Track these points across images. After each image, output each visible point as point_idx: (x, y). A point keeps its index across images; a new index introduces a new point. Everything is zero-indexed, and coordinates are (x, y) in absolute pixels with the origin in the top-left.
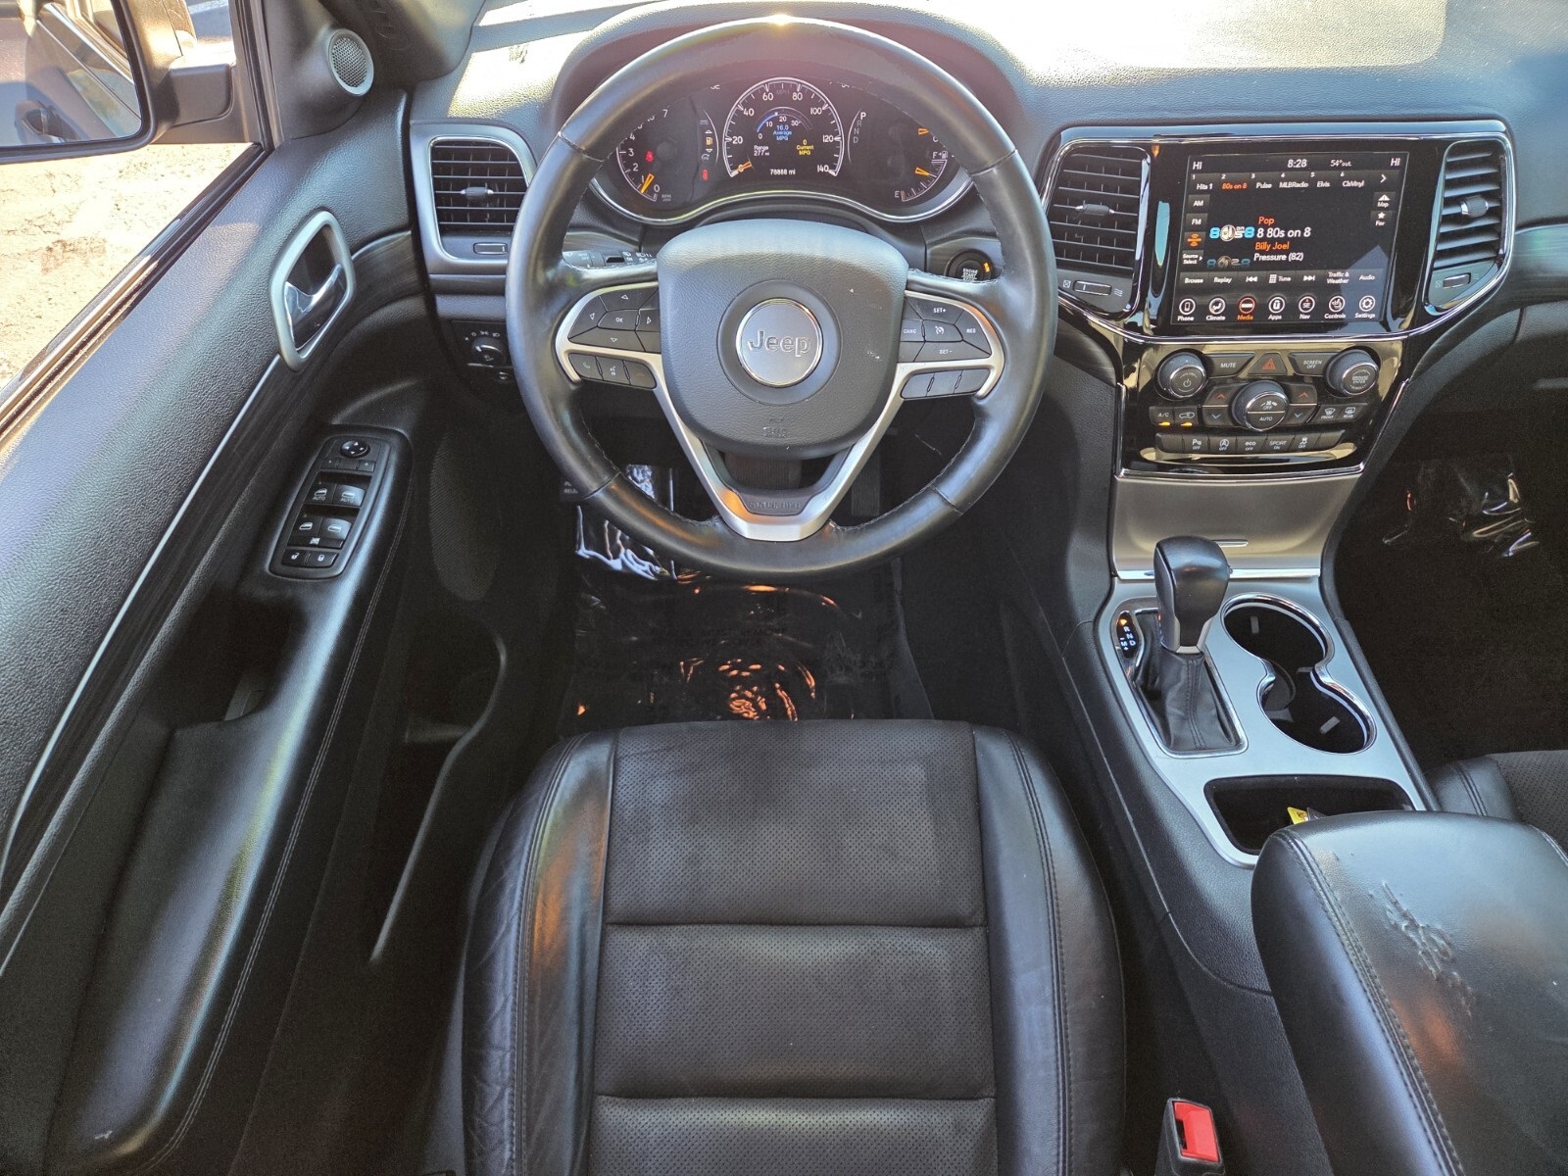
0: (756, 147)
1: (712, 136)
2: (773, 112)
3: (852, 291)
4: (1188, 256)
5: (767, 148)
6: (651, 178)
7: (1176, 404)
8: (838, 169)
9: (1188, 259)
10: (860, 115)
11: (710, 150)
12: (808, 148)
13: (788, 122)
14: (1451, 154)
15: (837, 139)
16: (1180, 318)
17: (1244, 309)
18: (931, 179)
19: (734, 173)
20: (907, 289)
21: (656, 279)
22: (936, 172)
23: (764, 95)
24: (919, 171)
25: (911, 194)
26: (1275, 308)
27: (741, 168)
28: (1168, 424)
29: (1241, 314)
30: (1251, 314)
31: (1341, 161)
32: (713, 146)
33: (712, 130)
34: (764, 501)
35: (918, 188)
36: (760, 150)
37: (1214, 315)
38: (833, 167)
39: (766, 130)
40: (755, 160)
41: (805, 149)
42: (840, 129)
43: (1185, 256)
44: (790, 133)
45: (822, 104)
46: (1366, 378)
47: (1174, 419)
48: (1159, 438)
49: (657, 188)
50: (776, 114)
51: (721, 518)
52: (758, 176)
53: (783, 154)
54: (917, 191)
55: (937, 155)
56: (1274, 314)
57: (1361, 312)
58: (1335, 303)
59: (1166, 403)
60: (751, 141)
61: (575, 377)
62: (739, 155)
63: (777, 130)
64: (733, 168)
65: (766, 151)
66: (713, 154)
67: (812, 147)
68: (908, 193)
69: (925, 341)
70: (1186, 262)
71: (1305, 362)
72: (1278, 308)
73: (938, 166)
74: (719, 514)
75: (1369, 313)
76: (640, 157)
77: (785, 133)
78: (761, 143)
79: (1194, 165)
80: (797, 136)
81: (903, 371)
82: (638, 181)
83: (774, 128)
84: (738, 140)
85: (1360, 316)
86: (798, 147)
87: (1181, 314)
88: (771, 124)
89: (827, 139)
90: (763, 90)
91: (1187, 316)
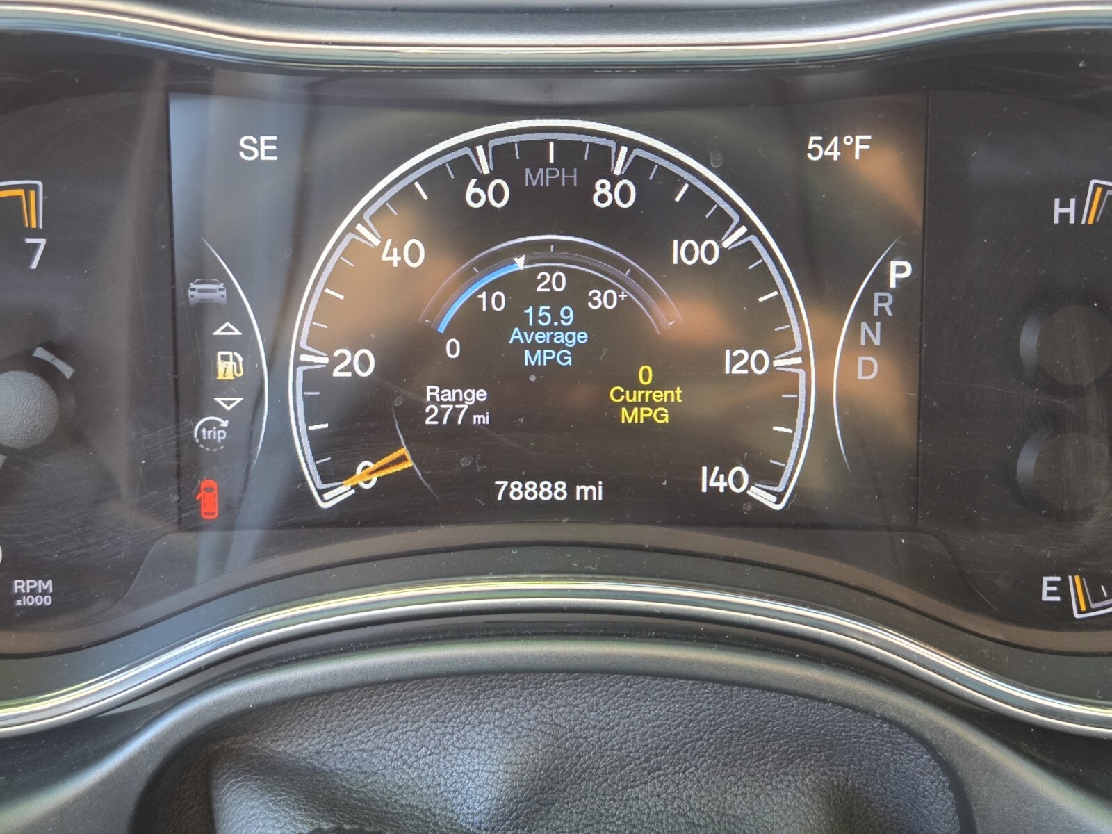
0: (431, 391)
1: (245, 345)
5: (481, 395)
8: (791, 482)
10: (883, 274)
11: (229, 403)
12: (659, 395)
15: (787, 362)
19: (341, 492)
23: (471, 190)
27: (366, 475)
32: (250, 387)
33: (244, 324)
36: (450, 403)
38: (766, 474)
39: (481, 329)
40: (429, 443)
41: (645, 402)
44: (581, 337)
45: (720, 225)
50: (520, 263)
52: (440, 504)
62: (355, 419)
63: (524, 327)
64: (330, 475)
65: (477, 408)
67: (676, 394)
77: (561, 338)
78: (455, 376)
83: (514, 317)
86: (616, 392)
88: (499, 302)
90: (465, 168)
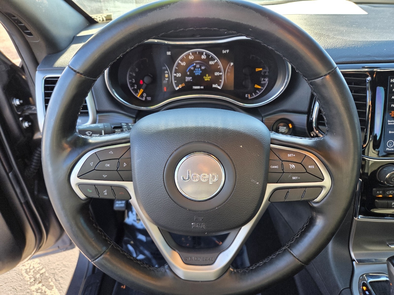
0: (186, 78)
1: (168, 73)
2: (193, 64)
3: (241, 146)
4: (390, 121)
6: (142, 90)
7: (385, 187)
8: (222, 86)
9: (390, 122)
10: (230, 64)
11: (167, 79)
12: (209, 77)
13: (200, 67)
15: (221, 74)
16: (387, 149)
18: (261, 89)
19: (177, 89)
20: (272, 143)
21: (129, 142)
22: (263, 87)
23: (190, 57)
24: (256, 86)
25: (253, 96)
27: (180, 86)
28: (381, 196)
32: (168, 77)
33: (168, 71)
34: (194, 256)
35: (256, 93)
36: (188, 79)
38: (219, 85)
39: (191, 71)
40: (186, 83)
41: (207, 78)
42: (222, 70)
43: (389, 121)
44: (201, 72)
45: (214, 60)
47: (384, 194)
48: (377, 202)
49: (145, 95)
50: (195, 64)
51: (169, 267)
52: (187, 89)
53: (198, 80)
54: (255, 95)
55: (264, 80)
59: (381, 187)
60: (184, 75)
61: (82, 196)
62: (179, 81)
64: (177, 86)
65: (191, 79)
66: (168, 81)
67: (210, 77)
68: (251, 95)
69: (284, 172)
70: (389, 124)
73: (265, 84)
74: (168, 264)
76: (137, 83)
77: (199, 72)
78: (189, 76)
79: (391, 80)
80: (204, 73)
81: (270, 187)
82: (137, 92)
83: (194, 70)
84: (179, 75)
86: (204, 77)
87: (388, 147)
88: (192, 68)
89: (217, 74)
90: (189, 55)
91: (391, 148)
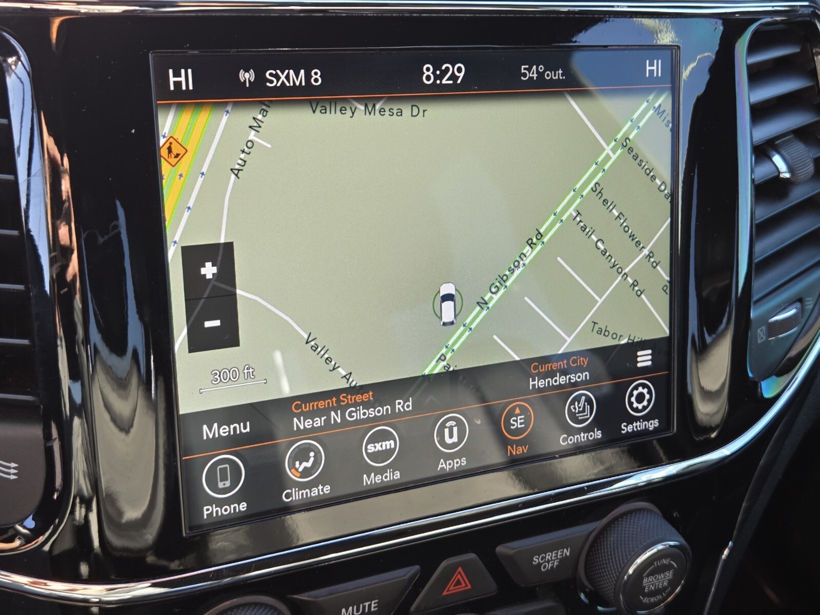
14: (753, 48)
17: (375, 456)
26: (448, 441)
29: (369, 470)
30: (393, 466)
31: (541, 68)
37: (302, 486)
46: (669, 575)
56: (448, 457)
57: (631, 420)
58: (577, 408)
71: (536, 560)
72: (455, 439)
75: (646, 418)
85: (630, 428)
87: (212, 501)
91: (228, 502)
